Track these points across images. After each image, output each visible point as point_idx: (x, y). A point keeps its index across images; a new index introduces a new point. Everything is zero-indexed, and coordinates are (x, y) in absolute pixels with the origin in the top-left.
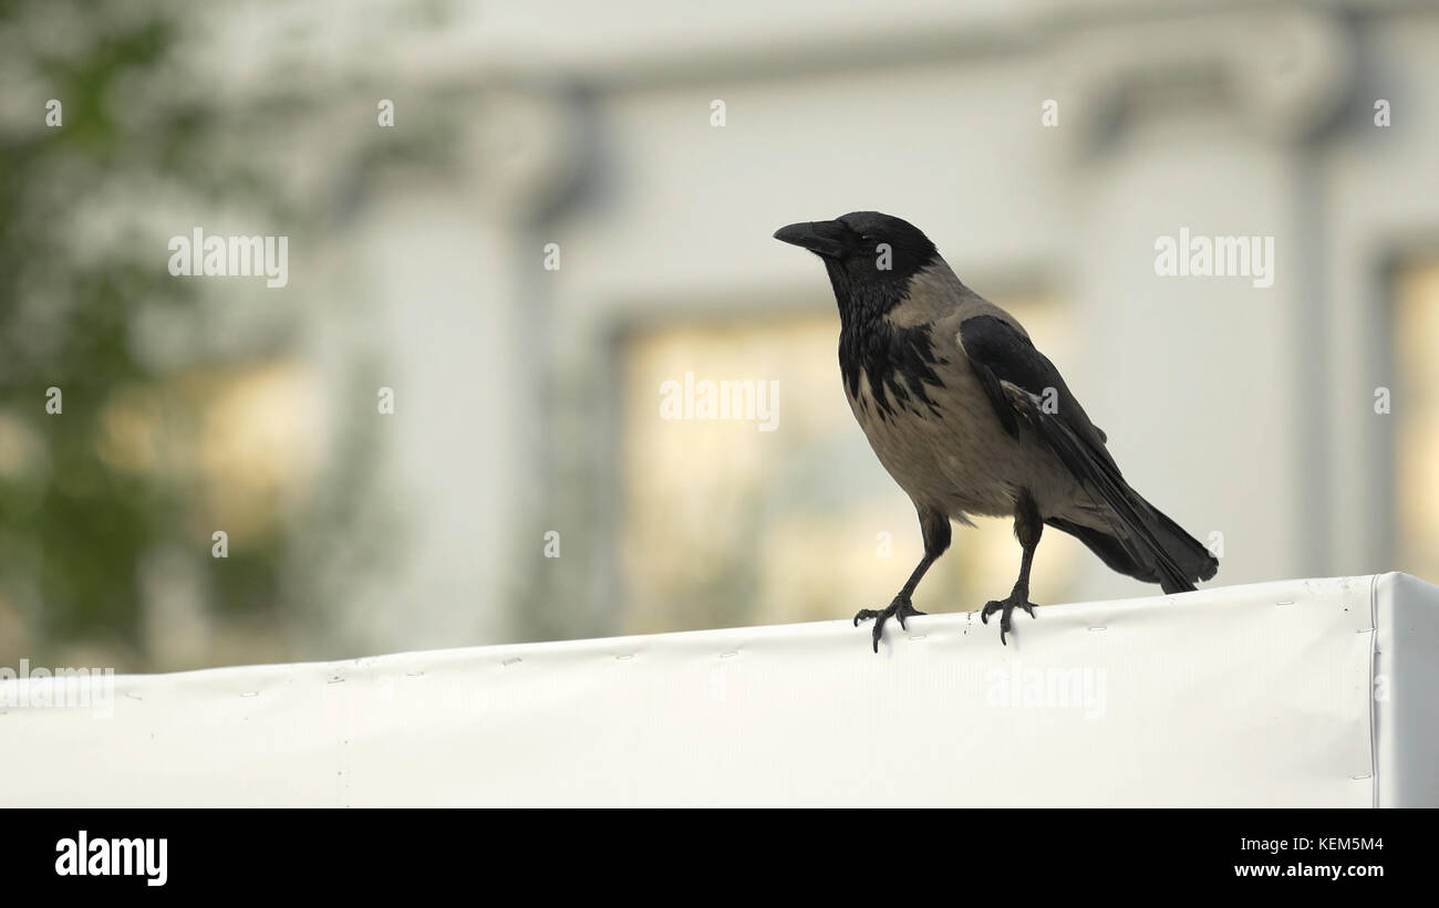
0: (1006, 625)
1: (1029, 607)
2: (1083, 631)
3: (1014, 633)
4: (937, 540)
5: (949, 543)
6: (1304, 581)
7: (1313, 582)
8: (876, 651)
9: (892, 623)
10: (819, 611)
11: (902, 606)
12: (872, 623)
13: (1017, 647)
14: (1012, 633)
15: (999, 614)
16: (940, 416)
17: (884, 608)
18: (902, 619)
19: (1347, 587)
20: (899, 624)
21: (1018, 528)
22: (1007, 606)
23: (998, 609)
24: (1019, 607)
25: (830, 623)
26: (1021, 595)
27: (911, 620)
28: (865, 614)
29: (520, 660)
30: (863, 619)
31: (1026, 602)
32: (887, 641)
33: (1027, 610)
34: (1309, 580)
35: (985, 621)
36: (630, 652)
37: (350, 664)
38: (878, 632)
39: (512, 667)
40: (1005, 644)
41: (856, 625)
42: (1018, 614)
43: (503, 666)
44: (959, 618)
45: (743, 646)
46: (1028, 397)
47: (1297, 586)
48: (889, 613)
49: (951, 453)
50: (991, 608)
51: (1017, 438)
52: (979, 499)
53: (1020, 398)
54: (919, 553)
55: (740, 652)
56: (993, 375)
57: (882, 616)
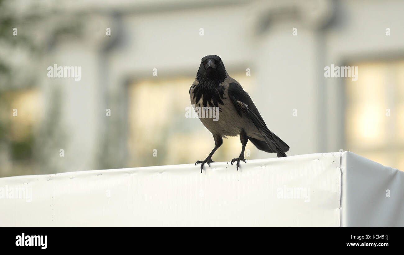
0: (238, 165)
1: (244, 160)
2: (260, 167)
3: (240, 167)
4: (219, 142)
5: (222, 143)
6: (321, 153)
7: (324, 154)
8: (202, 172)
9: (206, 165)
10: (183, 161)
11: (209, 160)
12: (200, 164)
13: (241, 171)
14: (240, 168)
15: (236, 162)
16: (221, 112)
17: (204, 160)
18: (209, 163)
19: (333, 155)
20: (208, 165)
21: (241, 140)
22: (238, 160)
23: (236, 161)
24: (242, 160)
25: (188, 164)
26: (242, 157)
27: (211, 164)
28: (198, 162)
29: (101, 174)
30: (198, 163)
31: (244, 159)
32: (204, 170)
33: (244, 161)
34: (323, 153)
35: (232, 164)
36: (133, 172)
37: (54, 175)
38: (202, 167)
39: (99, 176)
40: (238, 170)
41: (196, 165)
42: (241, 162)
43: (97, 176)
44: (224, 163)
45: (164, 171)
46: (244, 105)
47: (319, 155)
48: (205, 162)
49: (223, 120)
50: (234, 160)
51: (241, 116)
52: (230, 132)
53: (243, 105)
54: (214, 145)
55: (163, 172)
56: (236, 99)
57: (203, 163)
